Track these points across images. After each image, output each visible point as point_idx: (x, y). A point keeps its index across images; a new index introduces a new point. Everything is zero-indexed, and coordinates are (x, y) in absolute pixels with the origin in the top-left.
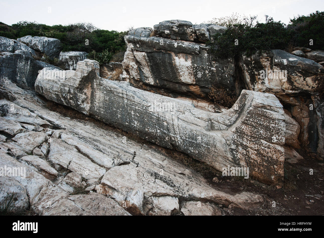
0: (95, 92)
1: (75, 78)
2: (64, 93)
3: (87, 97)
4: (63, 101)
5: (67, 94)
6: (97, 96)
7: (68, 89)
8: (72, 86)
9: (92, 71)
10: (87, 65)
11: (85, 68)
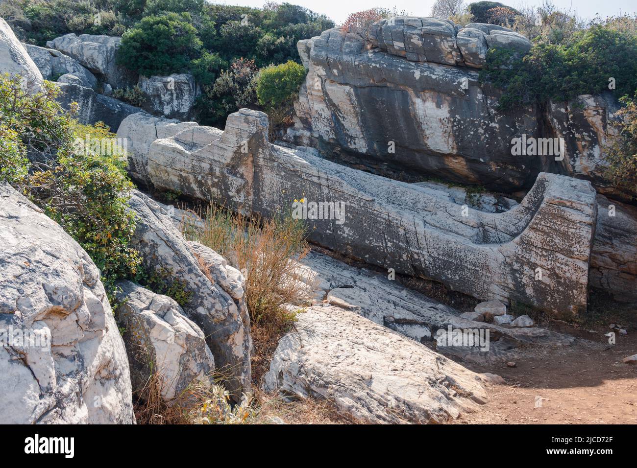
0: (262, 173)
1: (224, 146)
2: (199, 174)
3: (247, 183)
4: (196, 188)
5: (207, 176)
6: (267, 181)
7: (209, 167)
8: (216, 161)
9: (257, 132)
10: (247, 121)
11: (244, 126)
